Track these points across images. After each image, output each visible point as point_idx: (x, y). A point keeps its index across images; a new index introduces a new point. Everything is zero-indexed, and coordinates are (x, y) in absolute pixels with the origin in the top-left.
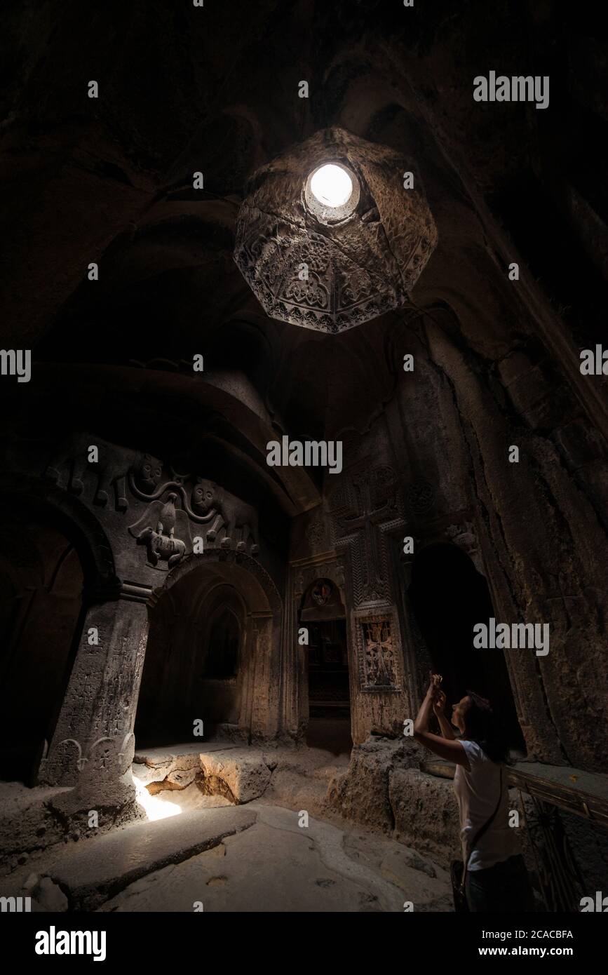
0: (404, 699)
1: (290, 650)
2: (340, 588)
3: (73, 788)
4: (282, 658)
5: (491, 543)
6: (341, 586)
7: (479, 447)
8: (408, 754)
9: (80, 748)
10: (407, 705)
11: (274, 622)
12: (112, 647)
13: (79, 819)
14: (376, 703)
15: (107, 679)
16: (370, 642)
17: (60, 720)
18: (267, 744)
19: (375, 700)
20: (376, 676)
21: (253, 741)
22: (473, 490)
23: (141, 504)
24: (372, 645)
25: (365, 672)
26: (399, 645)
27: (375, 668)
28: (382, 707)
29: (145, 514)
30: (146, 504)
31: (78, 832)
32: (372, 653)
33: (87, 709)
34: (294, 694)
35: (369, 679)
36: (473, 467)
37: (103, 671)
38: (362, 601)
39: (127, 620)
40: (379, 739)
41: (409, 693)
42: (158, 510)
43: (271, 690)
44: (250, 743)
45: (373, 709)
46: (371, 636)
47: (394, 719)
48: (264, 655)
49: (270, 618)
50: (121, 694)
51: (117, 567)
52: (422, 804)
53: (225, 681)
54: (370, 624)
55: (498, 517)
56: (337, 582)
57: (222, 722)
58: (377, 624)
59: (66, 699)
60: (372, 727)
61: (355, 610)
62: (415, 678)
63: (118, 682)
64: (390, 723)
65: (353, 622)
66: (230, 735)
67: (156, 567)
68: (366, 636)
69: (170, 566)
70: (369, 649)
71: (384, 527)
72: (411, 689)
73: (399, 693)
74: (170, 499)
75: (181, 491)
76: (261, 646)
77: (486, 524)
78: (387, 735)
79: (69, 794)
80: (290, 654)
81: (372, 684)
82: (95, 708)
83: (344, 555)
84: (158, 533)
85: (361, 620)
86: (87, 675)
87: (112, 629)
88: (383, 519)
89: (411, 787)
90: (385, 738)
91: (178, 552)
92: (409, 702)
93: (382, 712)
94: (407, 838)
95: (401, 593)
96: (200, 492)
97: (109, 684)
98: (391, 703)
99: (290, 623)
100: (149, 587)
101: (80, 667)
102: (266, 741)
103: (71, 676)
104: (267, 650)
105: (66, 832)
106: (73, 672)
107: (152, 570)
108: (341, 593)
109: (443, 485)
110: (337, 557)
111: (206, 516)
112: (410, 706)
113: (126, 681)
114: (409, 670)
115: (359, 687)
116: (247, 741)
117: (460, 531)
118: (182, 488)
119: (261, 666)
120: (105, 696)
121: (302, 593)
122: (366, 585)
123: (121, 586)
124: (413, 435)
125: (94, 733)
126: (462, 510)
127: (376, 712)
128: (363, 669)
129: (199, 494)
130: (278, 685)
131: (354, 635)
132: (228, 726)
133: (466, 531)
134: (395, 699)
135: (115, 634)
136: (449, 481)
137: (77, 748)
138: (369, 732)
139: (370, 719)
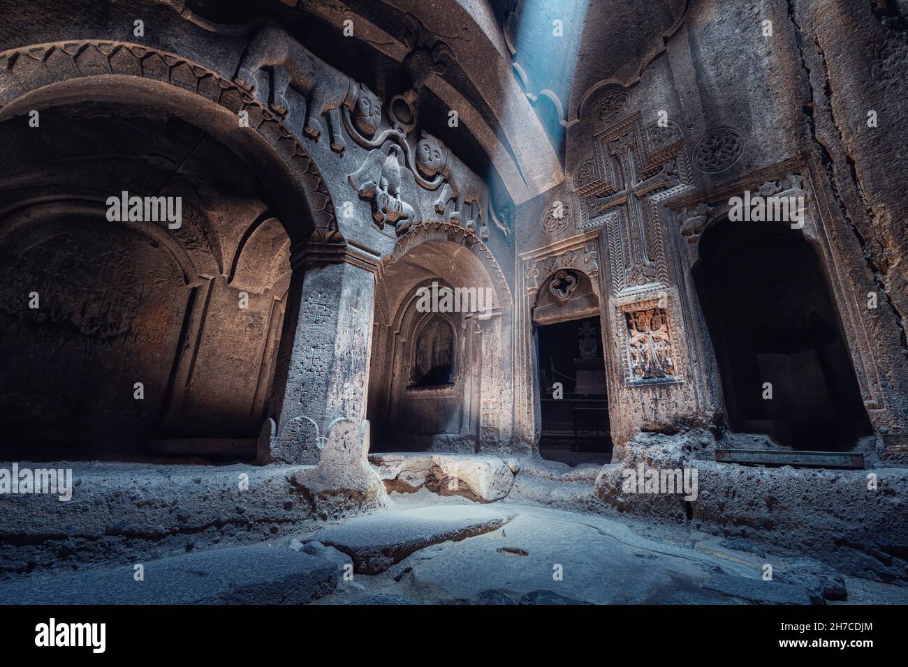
0: (689, 390)
1: (522, 351)
2: (591, 276)
3: (316, 466)
4: (514, 360)
5: (834, 195)
6: (593, 273)
7: (826, 71)
8: (695, 448)
9: (317, 427)
10: (692, 396)
11: (502, 320)
12: (341, 316)
13: (325, 499)
14: (648, 397)
15: (338, 353)
16: (634, 332)
17: (286, 396)
18: (501, 449)
19: (646, 395)
20: (644, 370)
21: (482, 448)
22: (808, 131)
23: (360, 149)
24: (637, 335)
25: (629, 364)
26: (681, 331)
27: (643, 361)
28: (656, 401)
29: (366, 162)
30: (365, 151)
31: (326, 512)
32: (638, 344)
33: (319, 385)
34: (529, 398)
35: (634, 373)
36: (812, 100)
37: (333, 343)
38: (623, 287)
39: (356, 289)
40: (653, 435)
41: (695, 383)
42: (380, 162)
43: (503, 392)
44: (477, 451)
45: (643, 404)
46: (636, 326)
47: (674, 413)
48: (492, 356)
49: (499, 316)
50: (355, 373)
51: (339, 221)
52: (734, 492)
53: (439, 390)
54: (634, 313)
55: (851, 162)
56: (586, 270)
57: (438, 433)
58: (645, 312)
59: (291, 374)
60: (642, 423)
61: (615, 297)
62: (702, 367)
63: (350, 358)
64: (668, 417)
65: (612, 311)
66: (450, 445)
67: (383, 231)
68: (630, 327)
69: (398, 234)
70: (634, 340)
71: (657, 198)
72: (697, 379)
73: (681, 384)
74: (392, 151)
75: (404, 143)
76: (487, 348)
77: (828, 174)
78: (661, 431)
79: (312, 472)
80: (523, 355)
81: (638, 378)
82: (328, 383)
83: (597, 239)
84: (383, 190)
85: (624, 308)
86: (314, 348)
87: (339, 295)
88: (655, 190)
89: (717, 475)
90: (660, 434)
91: (405, 218)
92: (696, 393)
93: (656, 406)
94: (714, 527)
95: (682, 273)
96: (426, 150)
97: (342, 360)
98: (669, 396)
99: (522, 321)
100: (378, 255)
101: (304, 338)
102: (500, 447)
103: (293, 348)
104: (496, 351)
105: (314, 510)
106: (295, 344)
107: (379, 234)
108: (593, 281)
109: (757, 131)
110: (587, 242)
111: (432, 181)
112: (697, 398)
113: (359, 358)
114: (694, 357)
115: (621, 382)
116: (473, 450)
117: (780, 187)
118: (405, 141)
119: (489, 368)
120: (338, 371)
121: (538, 288)
122: (629, 269)
123: (346, 246)
124: (712, 74)
125: (330, 411)
126: (786, 160)
127: (647, 406)
128: (626, 362)
129: (425, 153)
130: (510, 388)
131: (614, 325)
132: (447, 437)
133: (791, 187)
134: (675, 391)
135: (343, 303)
136: (768, 125)
137: (314, 425)
138: (639, 428)
139: (639, 415)
